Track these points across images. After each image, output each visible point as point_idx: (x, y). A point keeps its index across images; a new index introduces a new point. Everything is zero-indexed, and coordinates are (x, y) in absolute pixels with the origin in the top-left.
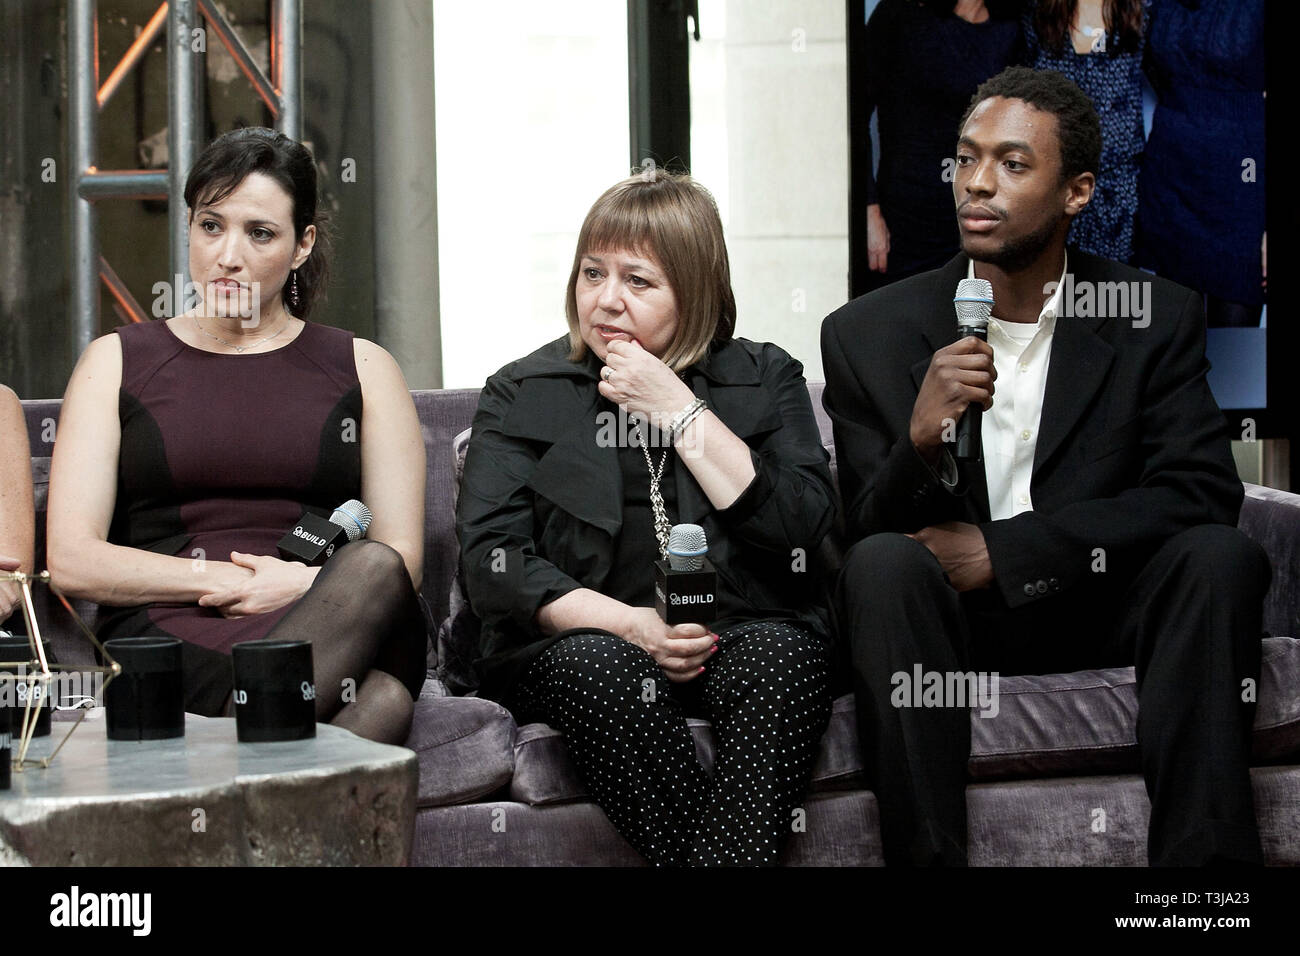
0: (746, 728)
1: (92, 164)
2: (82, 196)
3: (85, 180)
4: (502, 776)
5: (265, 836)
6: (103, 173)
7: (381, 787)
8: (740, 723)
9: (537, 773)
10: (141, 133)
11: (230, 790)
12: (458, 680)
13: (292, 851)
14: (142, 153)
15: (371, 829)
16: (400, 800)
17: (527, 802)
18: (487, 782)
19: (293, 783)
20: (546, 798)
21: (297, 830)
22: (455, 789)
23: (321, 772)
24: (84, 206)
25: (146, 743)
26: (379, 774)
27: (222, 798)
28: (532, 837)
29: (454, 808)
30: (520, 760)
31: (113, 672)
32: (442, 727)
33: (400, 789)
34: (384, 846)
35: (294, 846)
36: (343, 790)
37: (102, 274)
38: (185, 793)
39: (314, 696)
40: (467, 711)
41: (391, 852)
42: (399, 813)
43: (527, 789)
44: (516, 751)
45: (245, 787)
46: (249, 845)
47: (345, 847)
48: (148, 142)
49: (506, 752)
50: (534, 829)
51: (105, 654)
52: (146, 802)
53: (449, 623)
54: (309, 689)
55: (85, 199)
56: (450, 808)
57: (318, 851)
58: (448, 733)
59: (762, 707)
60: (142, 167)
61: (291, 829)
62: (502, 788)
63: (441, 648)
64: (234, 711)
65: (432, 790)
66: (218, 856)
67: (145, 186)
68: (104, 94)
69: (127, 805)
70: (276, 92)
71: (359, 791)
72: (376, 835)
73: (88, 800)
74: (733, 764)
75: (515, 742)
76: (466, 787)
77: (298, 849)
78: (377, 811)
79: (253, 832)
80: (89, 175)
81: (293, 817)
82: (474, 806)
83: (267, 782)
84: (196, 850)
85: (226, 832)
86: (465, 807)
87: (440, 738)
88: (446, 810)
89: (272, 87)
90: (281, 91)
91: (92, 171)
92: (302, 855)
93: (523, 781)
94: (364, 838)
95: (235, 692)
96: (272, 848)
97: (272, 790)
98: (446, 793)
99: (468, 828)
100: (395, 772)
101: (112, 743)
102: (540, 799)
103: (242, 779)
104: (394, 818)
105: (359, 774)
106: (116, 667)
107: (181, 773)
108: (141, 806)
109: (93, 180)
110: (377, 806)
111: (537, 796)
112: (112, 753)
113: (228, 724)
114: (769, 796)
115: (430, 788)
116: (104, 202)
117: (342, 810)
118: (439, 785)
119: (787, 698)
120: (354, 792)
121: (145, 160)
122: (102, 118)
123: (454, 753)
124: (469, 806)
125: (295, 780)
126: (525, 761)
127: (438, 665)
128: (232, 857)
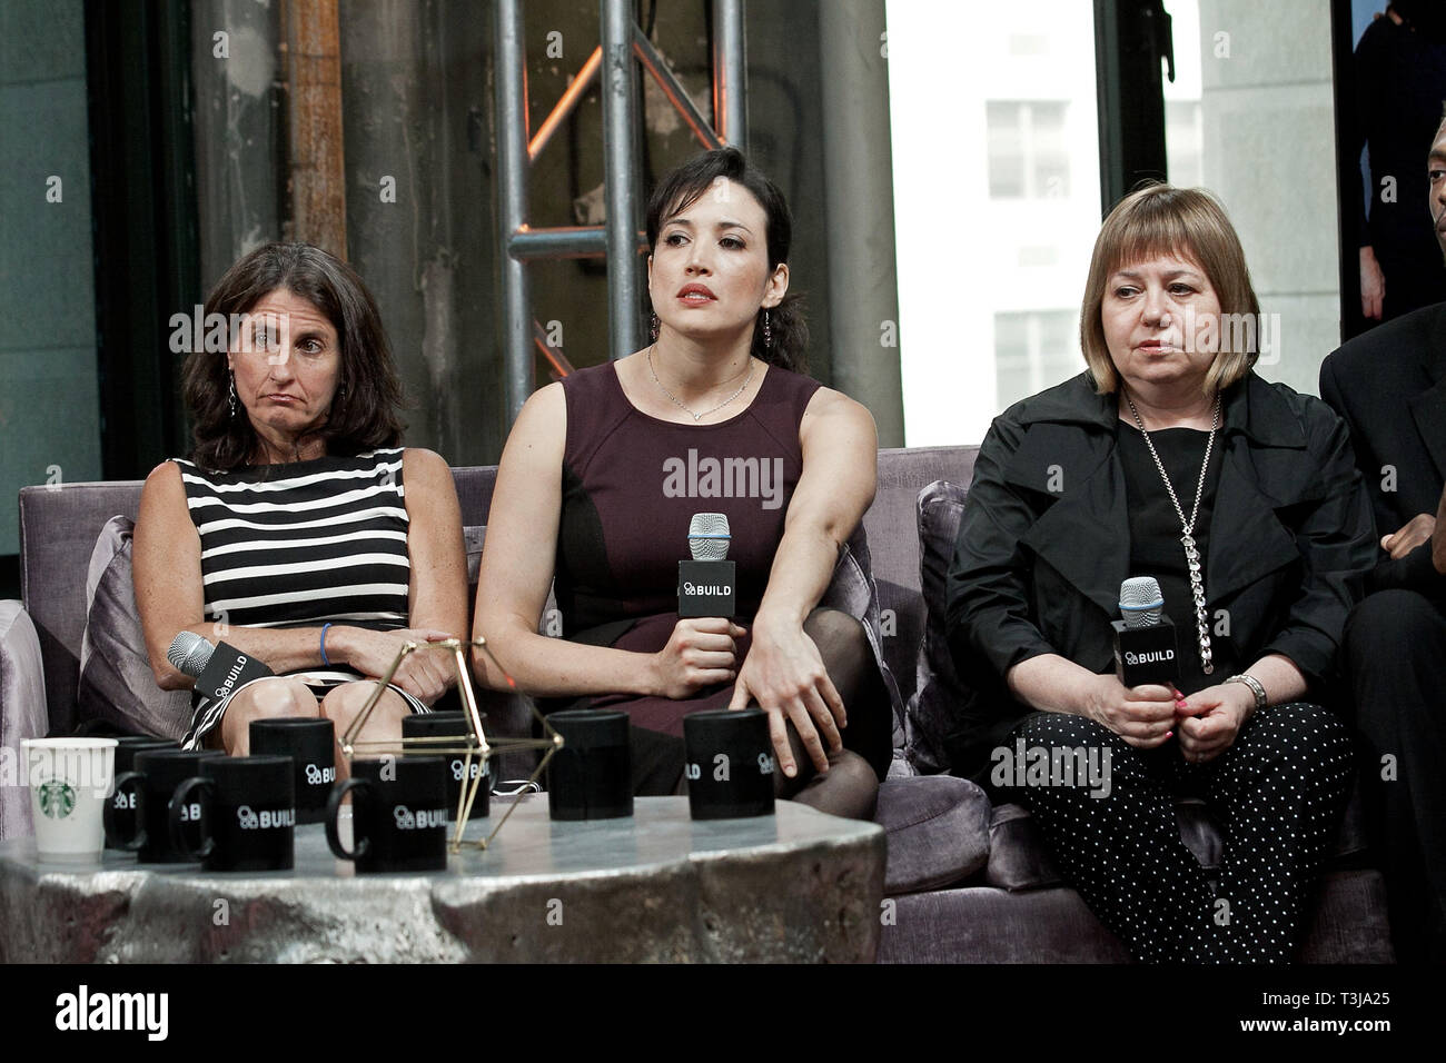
0: (1264, 808)
1: (524, 222)
2: (512, 256)
3: (516, 239)
4: (977, 859)
5: (722, 919)
6: (535, 231)
7: (846, 863)
8: (1258, 803)
9: (1014, 857)
10: (575, 190)
11: (683, 867)
12: (927, 759)
13: (751, 933)
14: (578, 211)
15: (837, 909)
16: (868, 879)
17: (1004, 888)
18: (960, 865)
19: (752, 860)
20: (1025, 883)
21: (757, 911)
22: (926, 873)
23: (781, 848)
24: (516, 267)
25: (592, 823)
26: (844, 850)
27: (675, 876)
28: (1010, 925)
29: (926, 894)
30: (995, 844)
31: (555, 745)
32: (910, 808)
33: (866, 866)
34: (851, 927)
35: (752, 927)
36: (806, 868)
37: (537, 340)
38: (634, 870)
39: (772, 769)
40: (937, 790)
41: (858, 934)
42: (867, 891)
43: (1003, 875)
44: (992, 832)
45: (700, 865)
46: (704, 927)
47: (808, 929)
48: (583, 200)
49: (980, 833)
50: (1012, 916)
51: (547, 726)
52: (593, 881)
53: (915, 699)
54: (767, 762)
55: (518, 260)
56: (921, 895)
57: (780, 932)
58: (917, 814)
59: (1283, 787)
60: (575, 223)
61: (751, 909)
62: (977, 872)
63: (909, 727)
64: (687, 790)
65: (902, 875)
66: (671, 939)
67: (582, 244)
68: (535, 147)
69: (572, 884)
70: (720, 140)
71: (823, 867)
72: (842, 916)
73: (530, 879)
74: (1248, 847)
75: (990, 822)
76: (938, 872)
77: (758, 932)
78: (843, 890)
79: (709, 914)
80: (520, 234)
81: (752, 896)
82: (947, 892)
83: (724, 859)
84: (648, 932)
85: (679, 913)
86: (937, 893)
87: (909, 819)
88: (917, 897)
89: (716, 135)
90: (725, 139)
91: (524, 229)
92: (762, 937)
93: (1000, 865)
94: (828, 918)
95: (687, 767)
96: (729, 930)
97: (728, 868)
98: (915, 878)
99: (941, 915)
100: (861, 848)
101: (555, 824)
102: (1019, 884)
103: (696, 856)
104: (861, 897)
105: (821, 850)
106: (558, 739)
107: (629, 852)
108: (588, 885)
109: (526, 238)
110: (843, 884)
111: (1015, 881)
112: (555, 834)
113: (682, 802)
114: (1287, 884)
115: (899, 872)
116: (537, 262)
117: (805, 889)
118: (909, 869)
119: (1310, 779)
120: (817, 869)
121: (581, 218)
122: (534, 172)
123: (924, 834)
124: (942, 892)
125: (753, 856)
126: (1002, 843)
127: (905, 744)
128: (687, 939)
